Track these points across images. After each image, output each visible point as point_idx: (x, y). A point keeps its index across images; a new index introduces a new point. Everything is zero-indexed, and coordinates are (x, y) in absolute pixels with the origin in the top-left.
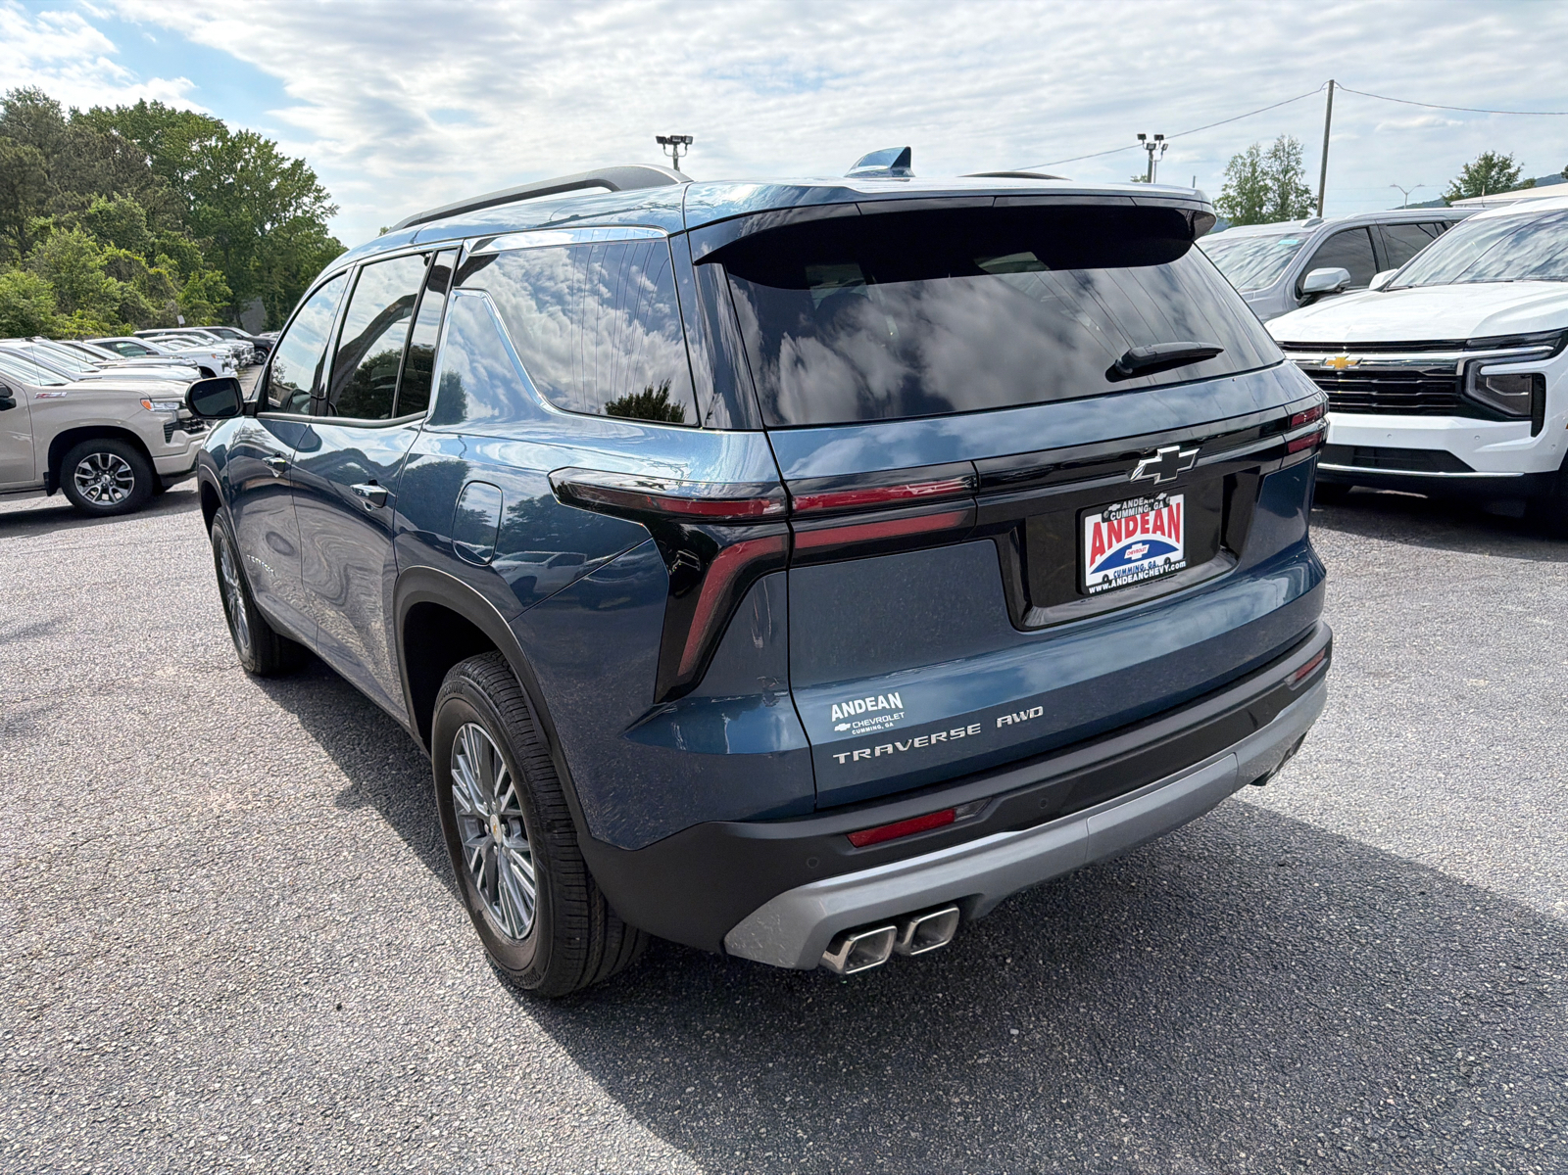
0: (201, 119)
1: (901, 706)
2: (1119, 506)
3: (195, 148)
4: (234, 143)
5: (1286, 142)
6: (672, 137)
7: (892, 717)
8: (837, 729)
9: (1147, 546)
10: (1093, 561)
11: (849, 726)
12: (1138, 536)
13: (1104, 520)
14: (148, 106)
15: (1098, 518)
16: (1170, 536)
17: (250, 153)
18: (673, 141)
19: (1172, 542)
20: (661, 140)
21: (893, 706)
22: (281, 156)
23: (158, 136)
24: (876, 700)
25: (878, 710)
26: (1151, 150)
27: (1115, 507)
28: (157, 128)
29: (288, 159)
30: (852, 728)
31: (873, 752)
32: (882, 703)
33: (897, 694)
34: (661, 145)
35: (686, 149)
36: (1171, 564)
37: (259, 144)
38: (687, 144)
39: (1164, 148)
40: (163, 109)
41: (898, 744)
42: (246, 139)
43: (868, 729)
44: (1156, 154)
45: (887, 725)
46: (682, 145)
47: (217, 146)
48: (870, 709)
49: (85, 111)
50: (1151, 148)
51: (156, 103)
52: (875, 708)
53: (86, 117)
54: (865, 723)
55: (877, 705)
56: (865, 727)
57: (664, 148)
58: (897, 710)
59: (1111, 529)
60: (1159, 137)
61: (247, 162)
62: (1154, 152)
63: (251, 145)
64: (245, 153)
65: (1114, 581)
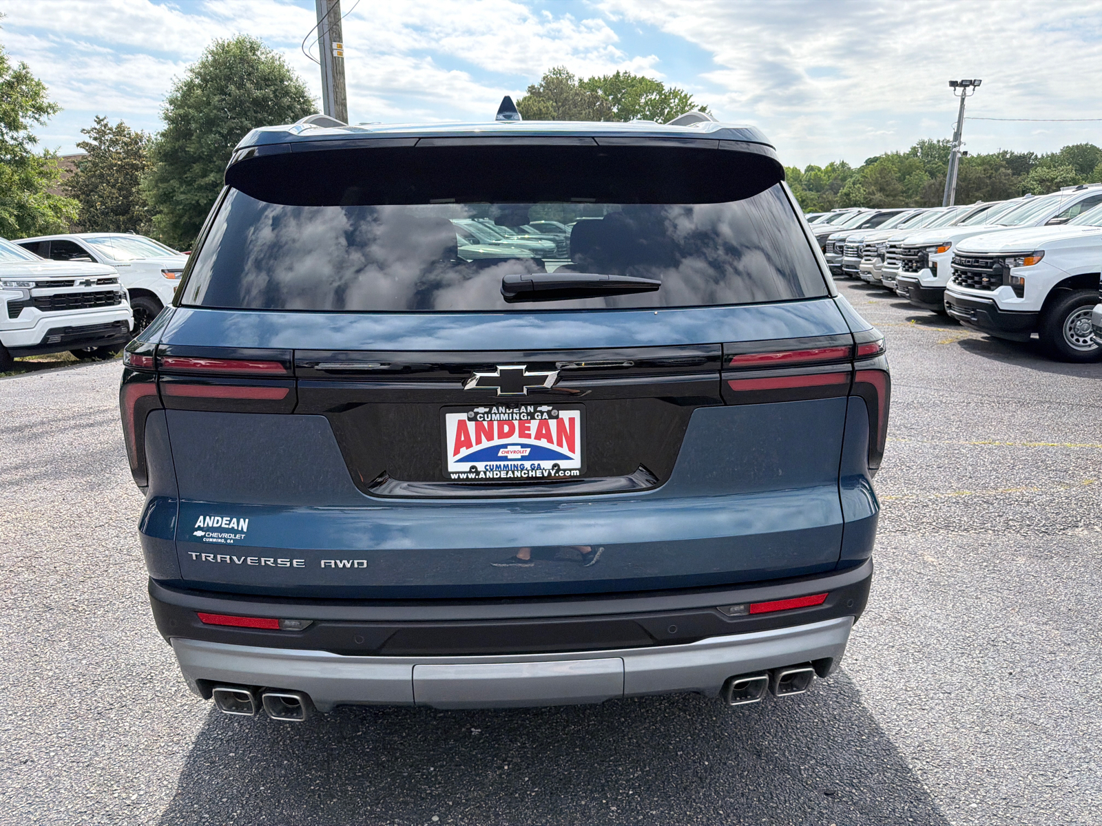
0: (650, 81)
1: (245, 530)
2: (487, 410)
3: (643, 101)
4: (666, 96)
6: (962, 81)
7: (235, 536)
8: (195, 533)
9: (528, 450)
10: (456, 452)
11: (203, 534)
12: (515, 438)
13: (470, 419)
14: (621, 74)
15: (463, 416)
16: (559, 444)
17: (674, 102)
18: (964, 84)
19: (564, 450)
20: (954, 84)
21: (240, 529)
22: (693, 104)
23: (624, 94)
24: (230, 521)
25: (228, 528)
27: (481, 410)
28: (624, 88)
29: (697, 106)
30: (204, 536)
31: (215, 557)
32: (234, 524)
33: (247, 520)
34: (953, 88)
35: (974, 90)
36: (559, 470)
37: (681, 96)
38: (975, 86)
40: (629, 76)
41: (235, 558)
42: (675, 94)
43: (215, 540)
45: (228, 541)
46: (972, 87)
47: (655, 99)
48: (223, 526)
49: (586, 80)
51: (626, 73)
52: (227, 526)
53: (587, 84)
54: (215, 535)
55: (229, 524)
56: (214, 538)
57: (955, 90)
58: (242, 532)
59: (479, 429)
61: (671, 108)
63: (676, 97)
64: (671, 103)
65: (482, 473)
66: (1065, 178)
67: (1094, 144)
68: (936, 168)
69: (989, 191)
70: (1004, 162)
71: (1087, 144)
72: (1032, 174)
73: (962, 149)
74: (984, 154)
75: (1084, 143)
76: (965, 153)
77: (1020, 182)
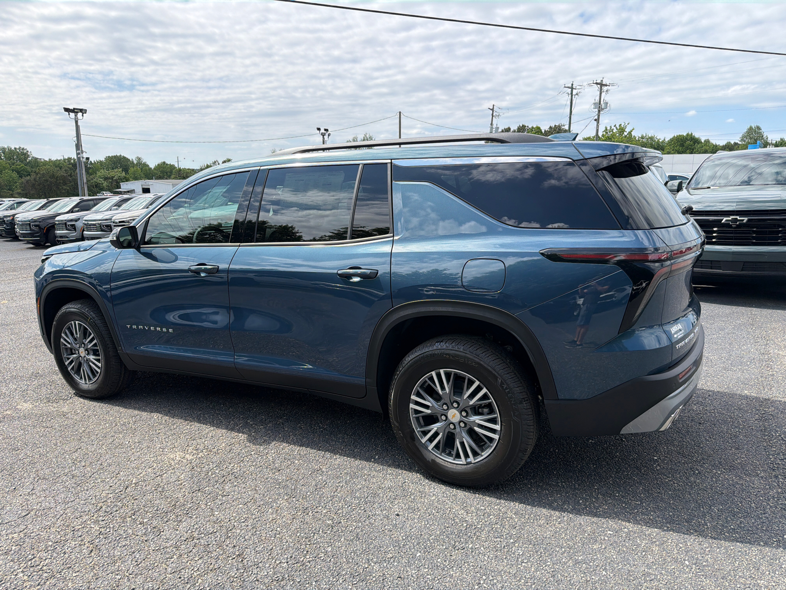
5: (368, 136)
6: (73, 109)
18: (74, 111)
20: (67, 110)
26: (323, 136)
34: (67, 113)
35: (83, 116)
38: (83, 113)
39: (329, 135)
44: (326, 137)
46: (81, 114)
50: (323, 135)
57: (69, 114)
60: (326, 130)
62: (325, 137)
66: (119, 176)
67: (125, 156)
68: (20, 168)
69: (72, 185)
70: (71, 166)
71: (120, 156)
72: (99, 174)
73: (85, 155)
74: (54, 158)
75: (118, 155)
76: (88, 159)
77: (92, 179)
